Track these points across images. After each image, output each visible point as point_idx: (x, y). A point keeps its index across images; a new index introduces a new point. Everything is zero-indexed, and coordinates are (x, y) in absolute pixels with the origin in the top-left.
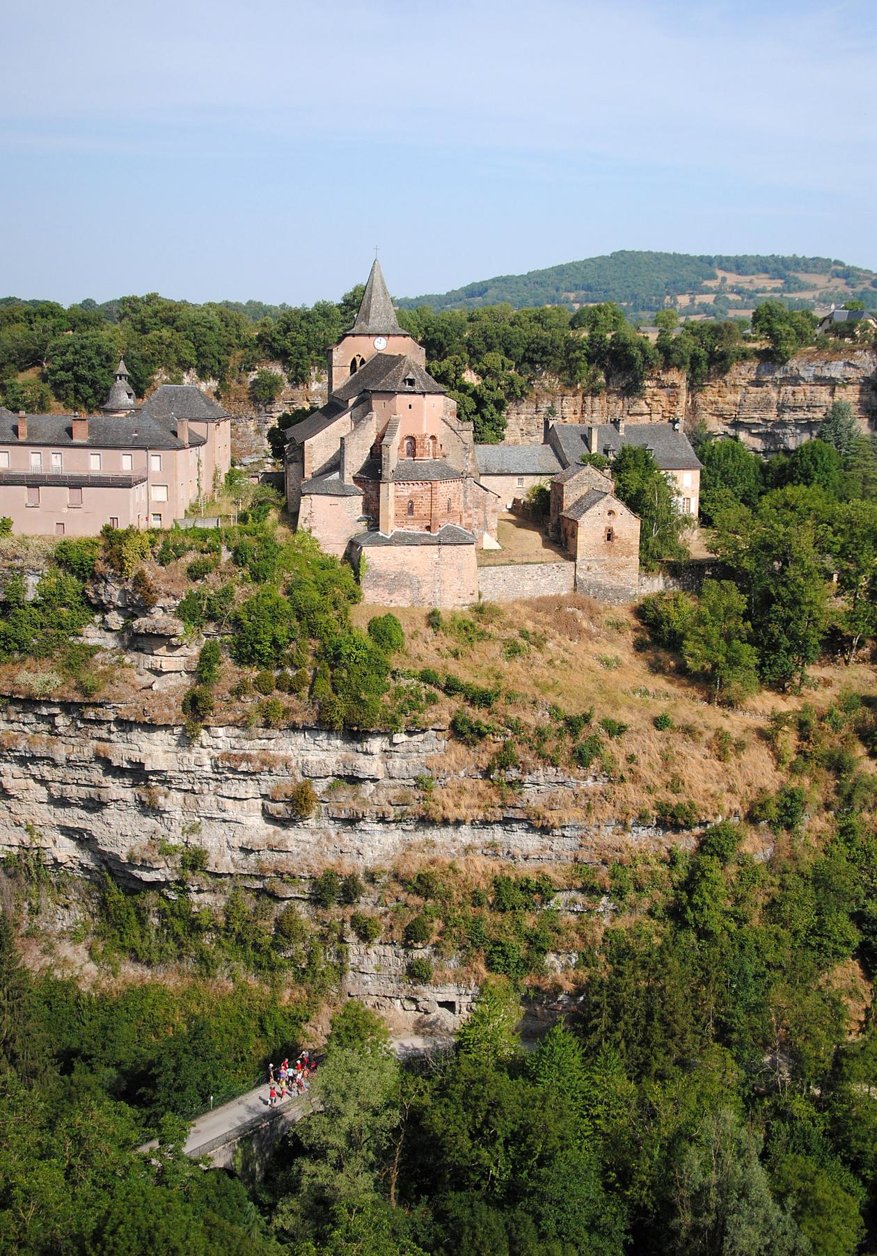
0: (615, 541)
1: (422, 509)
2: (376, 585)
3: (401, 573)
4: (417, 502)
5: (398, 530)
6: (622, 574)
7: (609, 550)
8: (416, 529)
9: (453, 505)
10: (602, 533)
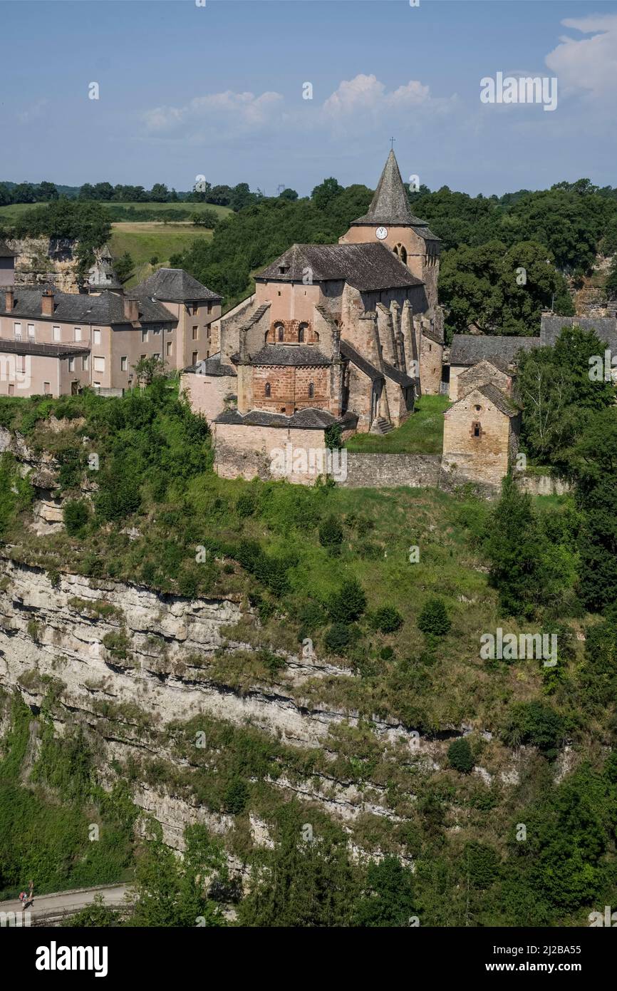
0: (483, 436)
1: (280, 390)
2: (225, 460)
3: (251, 451)
4: (274, 384)
5: (256, 409)
6: (490, 471)
7: (476, 446)
8: (272, 410)
9: (316, 390)
10: (468, 428)
